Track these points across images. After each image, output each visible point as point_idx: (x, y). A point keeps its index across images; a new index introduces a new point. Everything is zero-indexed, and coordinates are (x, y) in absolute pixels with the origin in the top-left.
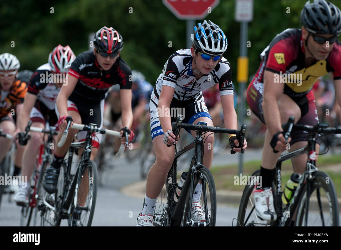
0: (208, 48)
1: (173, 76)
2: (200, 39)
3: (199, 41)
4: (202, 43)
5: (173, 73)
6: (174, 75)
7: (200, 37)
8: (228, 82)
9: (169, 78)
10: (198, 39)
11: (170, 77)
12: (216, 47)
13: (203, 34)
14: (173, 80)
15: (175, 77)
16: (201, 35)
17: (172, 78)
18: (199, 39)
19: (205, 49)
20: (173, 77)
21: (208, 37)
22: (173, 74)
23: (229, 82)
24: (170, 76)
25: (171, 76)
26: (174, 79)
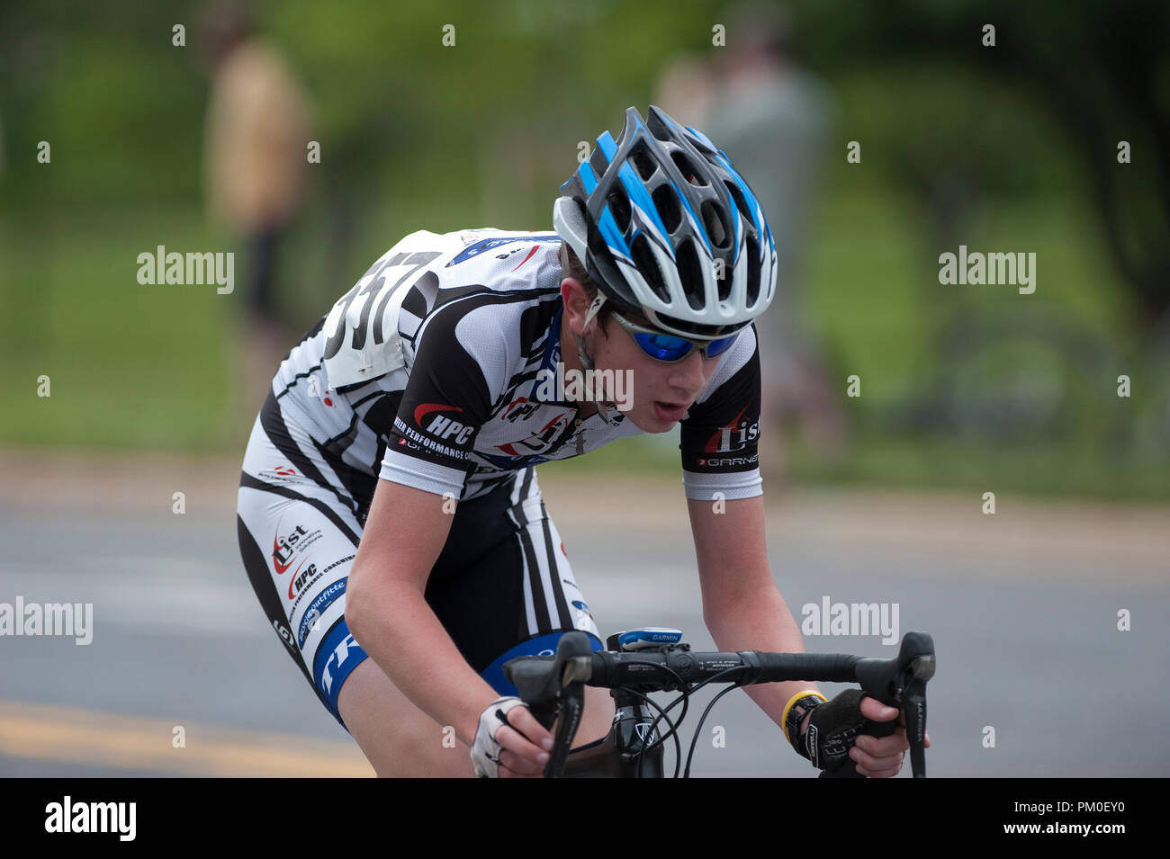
0: (679, 306)
1: (456, 432)
2: (628, 251)
3: (626, 262)
4: (643, 276)
5: (453, 417)
6: (460, 426)
7: (627, 240)
8: (744, 424)
9: (433, 445)
10: (614, 251)
11: (438, 440)
12: (725, 288)
13: (645, 217)
14: (452, 453)
15: (466, 435)
16: (635, 228)
17: (450, 443)
18: (620, 249)
19: (667, 308)
20: (453, 436)
21: (677, 241)
22: (455, 424)
23: (747, 428)
24: (437, 433)
25: (445, 436)
26: (456, 447)
